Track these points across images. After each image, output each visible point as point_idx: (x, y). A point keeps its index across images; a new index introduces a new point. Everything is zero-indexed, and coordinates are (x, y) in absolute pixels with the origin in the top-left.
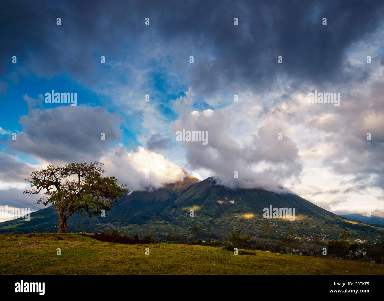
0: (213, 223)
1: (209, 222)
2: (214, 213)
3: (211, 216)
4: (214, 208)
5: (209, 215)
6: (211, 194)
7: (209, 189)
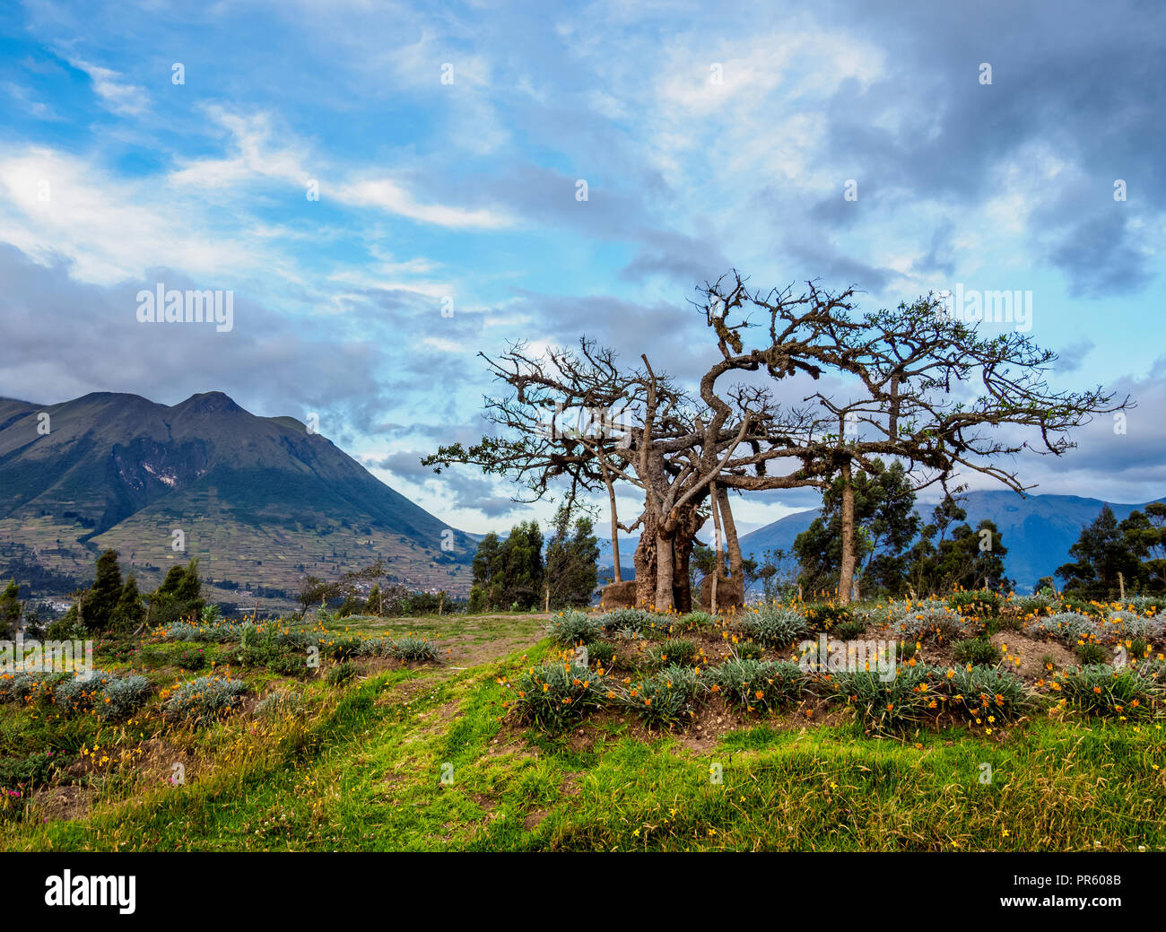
0: (92, 547)
1: (78, 541)
2: (101, 513)
3: (86, 520)
4: (100, 496)
5: (80, 520)
6: (96, 449)
7: (91, 433)
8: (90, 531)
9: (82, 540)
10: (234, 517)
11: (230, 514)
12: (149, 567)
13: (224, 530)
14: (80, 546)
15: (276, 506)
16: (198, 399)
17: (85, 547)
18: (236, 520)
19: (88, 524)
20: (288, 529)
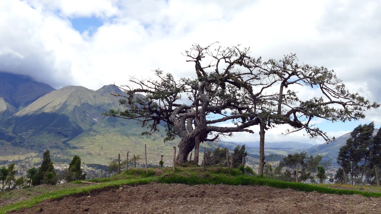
0: (68, 145)
5: (63, 135)
6: (68, 108)
7: (66, 101)
8: (67, 139)
9: (64, 142)
10: (120, 134)
11: (118, 132)
12: (88, 153)
13: (116, 138)
14: (63, 145)
15: (135, 129)
16: (105, 88)
17: (65, 145)
18: (120, 135)
19: (66, 136)
20: (140, 138)
